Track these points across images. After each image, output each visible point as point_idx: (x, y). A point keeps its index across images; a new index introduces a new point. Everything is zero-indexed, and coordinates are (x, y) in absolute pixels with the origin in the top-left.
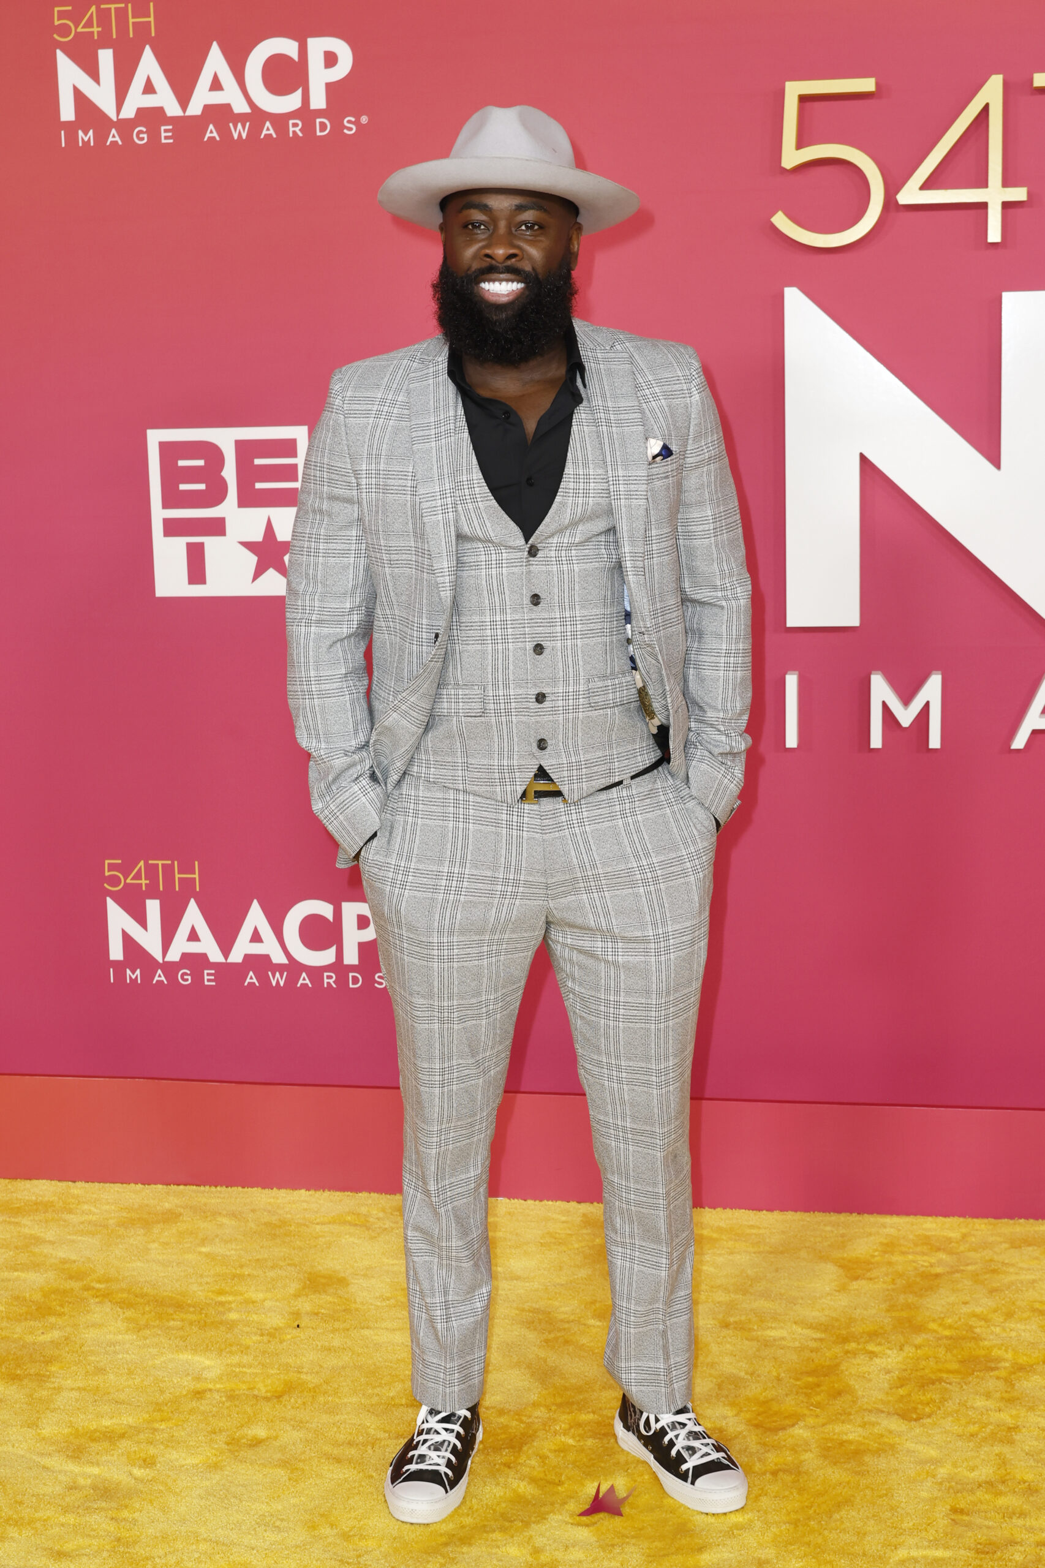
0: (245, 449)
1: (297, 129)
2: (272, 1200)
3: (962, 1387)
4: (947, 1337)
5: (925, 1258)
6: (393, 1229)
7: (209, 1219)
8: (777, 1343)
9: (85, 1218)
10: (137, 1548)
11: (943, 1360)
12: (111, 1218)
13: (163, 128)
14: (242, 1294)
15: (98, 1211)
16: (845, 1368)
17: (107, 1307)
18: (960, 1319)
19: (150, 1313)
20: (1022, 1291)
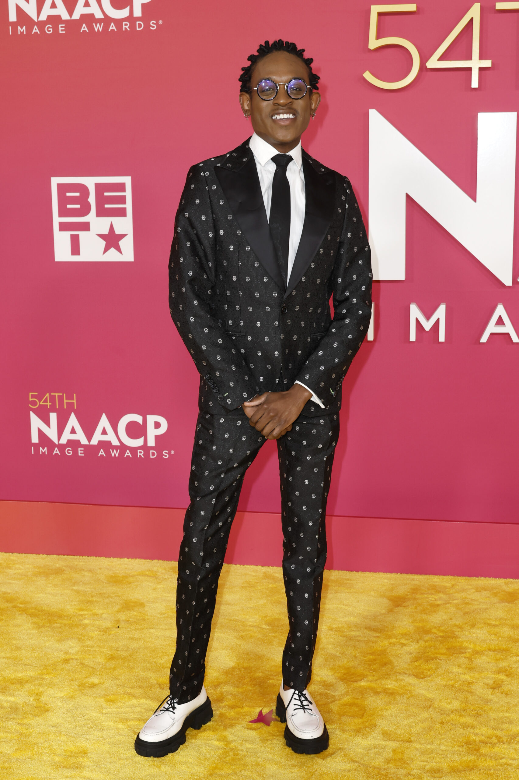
0: (100, 188)
1: (127, 27)
2: (110, 563)
3: (447, 662)
4: (441, 636)
5: (433, 596)
6: (169, 578)
7: (78, 573)
8: (356, 638)
9: (17, 571)
10: (30, 738)
11: (438, 648)
12: (29, 572)
13: (60, 26)
14: (91, 611)
15: (24, 568)
16: (389, 651)
17: (24, 616)
18: (448, 627)
19: (45, 620)
20: (480, 613)
